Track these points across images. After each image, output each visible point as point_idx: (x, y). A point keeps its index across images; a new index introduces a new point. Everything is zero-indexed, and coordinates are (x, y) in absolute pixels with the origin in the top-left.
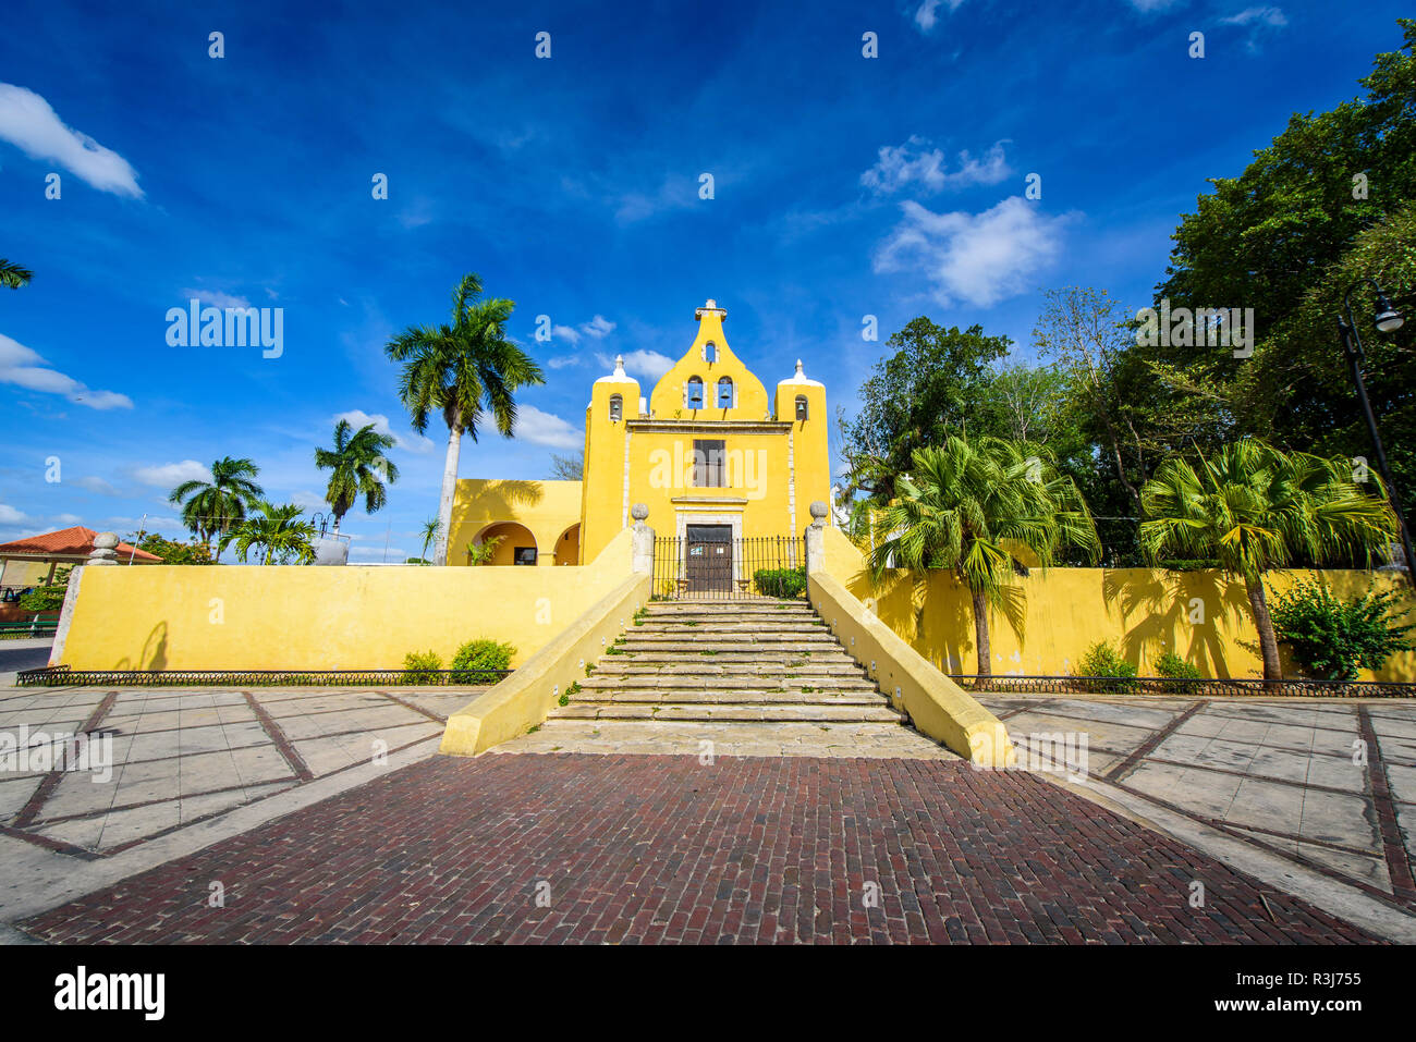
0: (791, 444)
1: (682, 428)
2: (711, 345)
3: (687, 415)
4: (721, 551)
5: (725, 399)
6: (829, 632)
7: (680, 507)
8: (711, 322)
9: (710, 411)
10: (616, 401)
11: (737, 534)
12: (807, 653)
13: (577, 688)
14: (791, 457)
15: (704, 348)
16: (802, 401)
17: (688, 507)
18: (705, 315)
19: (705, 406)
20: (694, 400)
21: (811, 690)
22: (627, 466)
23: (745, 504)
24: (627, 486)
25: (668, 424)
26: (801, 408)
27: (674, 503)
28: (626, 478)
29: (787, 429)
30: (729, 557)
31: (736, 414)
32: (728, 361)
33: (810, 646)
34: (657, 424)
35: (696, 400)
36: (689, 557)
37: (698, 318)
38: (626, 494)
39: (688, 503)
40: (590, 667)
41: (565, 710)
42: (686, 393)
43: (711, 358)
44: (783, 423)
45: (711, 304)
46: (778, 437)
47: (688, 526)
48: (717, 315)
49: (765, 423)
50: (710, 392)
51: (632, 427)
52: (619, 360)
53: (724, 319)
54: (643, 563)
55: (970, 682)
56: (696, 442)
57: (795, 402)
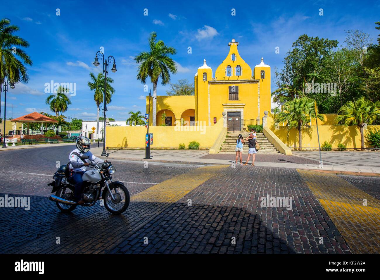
0: (259, 86)
1: (225, 83)
2: (234, 55)
3: (227, 79)
4: (237, 119)
5: (238, 72)
6: (267, 139)
7: (225, 107)
8: (234, 47)
9: (234, 77)
10: (205, 75)
11: (242, 114)
12: (262, 143)
13: (221, 148)
14: (259, 91)
15: (232, 56)
16: (263, 72)
17: (228, 107)
18: (232, 45)
19: (232, 75)
21: (263, 148)
22: (209, 95)
23: (245, 105)
24: (209, 101)
25: (221, 82)
26: (262, 74)
27: (223, 105)
28: (209, 98)
29: (258, 82)
30: (239, 121)
31: (242, 78)
32: (239, 60)
33: (263, 142)
34: (218, 82)
35: (229, 73)
36: (228, 121)
37: (229, 45)
38: (209, 103)
39: (227, 105)
40: (222, 145)
41: (220, 151)
42: (226, 71)
43: (234, 59)
44: (256, 80)
45: (233, 41)
46: (254, 84)
47: (228, 112)
48: (236, 44)
49: (251, 80)
50: (234, 70)
51: (210, 83)
52: (205, 60)
53: (237, 45)
54: (226, 125)
55: (297, 149)
56: (230, 87)
57: (260, 72)
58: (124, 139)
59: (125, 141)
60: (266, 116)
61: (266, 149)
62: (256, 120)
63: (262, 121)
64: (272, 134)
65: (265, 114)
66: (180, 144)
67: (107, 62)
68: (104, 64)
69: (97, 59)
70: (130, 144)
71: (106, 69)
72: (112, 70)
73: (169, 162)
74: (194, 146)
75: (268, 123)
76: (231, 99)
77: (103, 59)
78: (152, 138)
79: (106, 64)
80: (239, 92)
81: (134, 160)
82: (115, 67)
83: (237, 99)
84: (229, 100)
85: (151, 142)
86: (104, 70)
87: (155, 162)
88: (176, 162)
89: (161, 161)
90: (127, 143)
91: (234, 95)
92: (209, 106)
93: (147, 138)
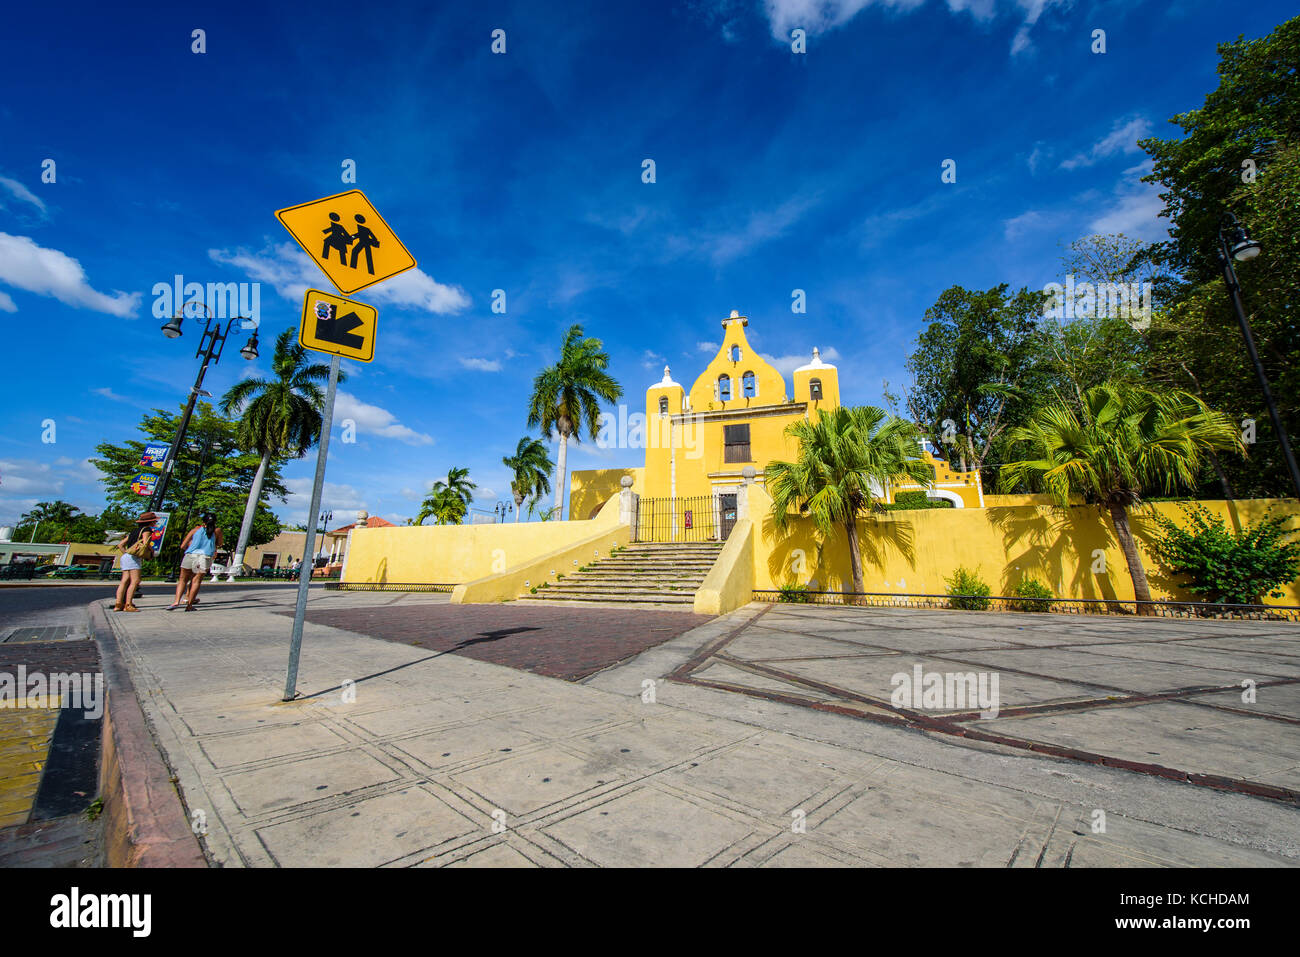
1: (714, 417)
2: (735, 347)
3: (718, 406)
5: (749, 390)
7: (715, 481)
8: (735, 328)
9: (737, 401)
10: (664, 403)
12: (699, 570)
13: (547, 586)
15: (730, 351)
16: (816, 383)
17: (721, 480)
18: (730, 324)
19: (732, 397)
20: (724, 393)
21: (676, 589)
25: (704, 415)
27: (710, 477)
29: (803, 409)
31: (759, 400)
32: (750, 359)
36: (723, 521)
37: (725, 327)
39: (720, 477)
42: (717, 388)
43: (736, 359)
44: (798, 405)
45: (734, 314)
47: (721, 495)
48: (740, 322)
49: (782, 406)
50: (736, 386)
52: (667, 368)
53: (745, 325)
56: (727, 428)
57: (809, 384)
58: (383, 561)
76: (729, 459)
80: (752, 441)
83: (746, 458)
84: (726, 462)
90: (386, 576)
91: (738, 449)
92: (673, 481)
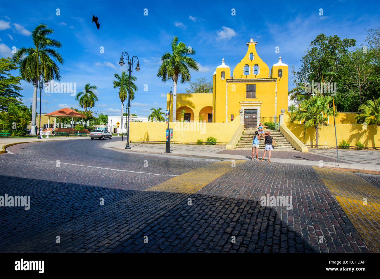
0: (276, 85)
1: (243, 81)
2: (252, 54)
3: (244, 77)
4: (254, 116)
5: (256, 71)
6: (283, 137)
7: (243, 104)
8: (252, 46)
9: (251, 75)
10: (223, 73)
11: (259, 112)
12: (279, 140)
13: (238, 144)
14: (276, 89)
15: (249, 55)
16: (280, 71)
17: (245, 104)
18: (250, 44)
19: (250, 74)
21: (279, 145)
22: (227, 93)
23: (261, 103)
24: (227, 98)
25: (239, 80)
26: (280, 73)
27: (241, 103)
28: (227, 96)
29: (275, 80)
30: (256, 118)
31: (260, 76)
32: (257, 59)
33: (279, 139)
34: (235, 80)
35: (247, 72)
36: (245, 118)
37: (248, 45)
38: (227, 101)
39: (245, 103)
40: (238, 141)
41: (237, 147)
42: (244, 70)
43: (252, 59)
44: (274, 79)
45: (252, 40)
46: (272, 83)
47: (245, 110)
48: (254, 44)
49: (268, 79)
50: (252, 69)
51: (228, 81)
52: (223, 59)
53: (256, 45)
54: (243, 123)
55: (314, 147)
56: (247, 85)
57: (278, 71)
58: (146, 133)
59: (147, 135)
60: (283, 113)
61: (282, 146)
62: (272, 118)
63: (278, 118)
64: (289, 131)
65: (282, 112)
66: (198, 140)
67: (132, 62)
68: (129, 63)
69: (122, 59)
70: (151, 139)
71: (130, 68)
72: (136, 69)
73: (187, 156)
74: (211, 142)
75: (284, 121)
76: (248, 97)
77: (128, 59)
78: (172, 133)
79: (130, 64)
80: (256, 90)
81: (155, 154)
82: (139, 66)
83: (254, 97)
84: (246, 98)
85: (171, 137)
86: (129, 69)
87: (174, 155)
88: (194, 156)
89: (180, 155)
90: (149, 137)
91: (251, 93)
92: (227, 103)
93: (168, 133)
